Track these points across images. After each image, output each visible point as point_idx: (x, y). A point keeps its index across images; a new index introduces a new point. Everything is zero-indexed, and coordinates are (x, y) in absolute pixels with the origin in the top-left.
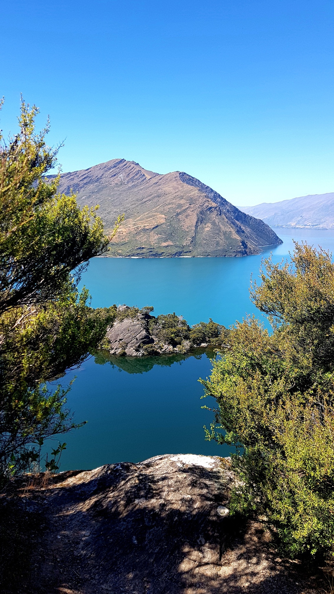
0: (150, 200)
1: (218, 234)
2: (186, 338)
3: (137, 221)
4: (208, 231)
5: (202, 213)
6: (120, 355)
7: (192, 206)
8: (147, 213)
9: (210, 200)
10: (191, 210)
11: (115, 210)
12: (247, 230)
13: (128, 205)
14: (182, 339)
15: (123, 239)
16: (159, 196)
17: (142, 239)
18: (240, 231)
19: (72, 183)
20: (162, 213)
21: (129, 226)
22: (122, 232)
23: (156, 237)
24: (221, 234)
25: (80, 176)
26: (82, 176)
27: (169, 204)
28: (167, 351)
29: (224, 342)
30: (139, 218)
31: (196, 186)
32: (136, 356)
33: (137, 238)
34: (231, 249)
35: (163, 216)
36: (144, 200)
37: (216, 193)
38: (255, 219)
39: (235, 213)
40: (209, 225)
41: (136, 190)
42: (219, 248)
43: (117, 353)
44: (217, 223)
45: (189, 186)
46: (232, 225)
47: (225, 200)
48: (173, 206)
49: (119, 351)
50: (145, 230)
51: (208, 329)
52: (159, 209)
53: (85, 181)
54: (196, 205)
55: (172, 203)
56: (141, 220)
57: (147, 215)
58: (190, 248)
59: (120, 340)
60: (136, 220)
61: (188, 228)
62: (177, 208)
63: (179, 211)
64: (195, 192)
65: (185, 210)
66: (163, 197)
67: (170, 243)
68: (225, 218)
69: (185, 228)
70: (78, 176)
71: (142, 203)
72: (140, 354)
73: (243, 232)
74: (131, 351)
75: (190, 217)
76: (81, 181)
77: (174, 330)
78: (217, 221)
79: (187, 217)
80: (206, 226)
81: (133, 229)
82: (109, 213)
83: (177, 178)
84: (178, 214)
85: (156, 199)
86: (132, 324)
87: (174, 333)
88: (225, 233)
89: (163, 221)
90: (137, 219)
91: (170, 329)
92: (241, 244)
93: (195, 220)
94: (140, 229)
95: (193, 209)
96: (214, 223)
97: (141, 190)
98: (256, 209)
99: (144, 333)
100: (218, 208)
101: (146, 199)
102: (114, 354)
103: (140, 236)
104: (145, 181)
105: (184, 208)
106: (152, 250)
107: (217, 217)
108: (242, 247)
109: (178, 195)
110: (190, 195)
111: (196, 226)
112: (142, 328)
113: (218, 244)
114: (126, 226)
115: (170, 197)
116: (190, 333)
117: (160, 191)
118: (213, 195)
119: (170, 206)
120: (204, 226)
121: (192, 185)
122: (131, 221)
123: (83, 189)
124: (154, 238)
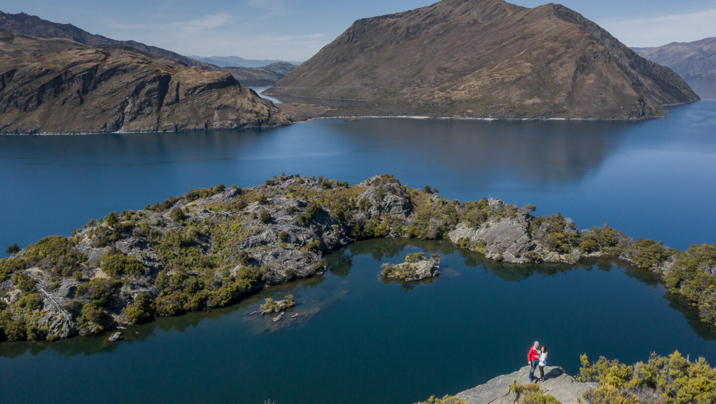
0: (511, 43)
1: (605, 88)
2: (576, 245)
3: (494, 71)
4: (591, 84)
5: (583, 59)
6: (498, 261)
7: (569, 50)
8: (507, 61)
9: (595, 42)
10: (568, 55)
11: (465, 57)
12: (648, 83)
13: (483, 51)
14: (570, 246)
15: (474, 95)
16: (524, 38)
17: (500, 95)
18: (636, 85)
19: (412, 23)
20: (527, 60)
21: (483, 77)
22: (473, 86)
23: (518, 92)
24: (609, 88)
25: (422, 14)
26: (425, 14)
27: (538, 48)
28: (552, 260)
29: (622, 253)
30: (496, 67)
31: (577, 22)
32: (516, 263)
33: (493, 94)
34: (623, 109)
35: (529, 64)
36: (504, 43)
37: (604, 31)
38: (659, 66)
39: (629, 57)
40: (593, 75)
41: (493, 29)
42: (605, 107)
43: (494, 258)
44: (605, 74)
45: (567, 23)
46: (626, 76)
47: (617, 40)
48: (543, 50)
49: (496, 256)
50: (503, 83)
51: (603, 236)
52: (523, 54)
53: (428, 21)
54: (576, 50)
55: (542, 47)
56: (498, 69)
57: (507, 62)
58: (565, 107)
59: (497, 243)
60: (492, 70)
61: (562, 80)
62: (549, 54)
63: (551, 56)
64: (574, 32)
65: (559, 57)
66: (530, 39)
67: (536, 100)
68: (616, 66)
69: (558, 80)
70: (420, 14)
71: (502, 47)
72: (520, 261)
73: (641, 84)
74: (509, 256)
75: (566, 65)
76: (423, 20)
77: (560, 235)
78: (604, 71)
79: (561, 65)
80: (589, 77)
81: (488, 82)
82: (457, 61)
83: (549, 13)
84: (549, 62)
85: (520, 42)
86: (512, 226)
87: (561, 239)
88: (614, 88)
89: (528, 71)
90: (494, 69)
91: (556, 234)
92: (637, 102)
93: (573, 70)
94: (497, 82)
95: (570, 55)
96: (599, 75)
97: (500, 29)
98: (662, 51)
99: (525, 237)
100: (606, 53)
101: (507, 42)
102: (491, 258)
103: (497, 91)
104: (506, 17)
105: (558, 53)
106: (512, 110)
107: (605, 65)
108: (639, 106)
109: (550, 36)
110: (567, 35)
111: (574, 78)
112: (523, 232)
113: (604, 101)
114: (479, 78)
115: (539, 39)
116: (580, 239)
117: (526, 30)
118: (599, 33)
119: (541, 50)
120: (585, 78)
121: (571, 22)
122: (485, 71)
123: (425, 31)
124: (515, 94)
